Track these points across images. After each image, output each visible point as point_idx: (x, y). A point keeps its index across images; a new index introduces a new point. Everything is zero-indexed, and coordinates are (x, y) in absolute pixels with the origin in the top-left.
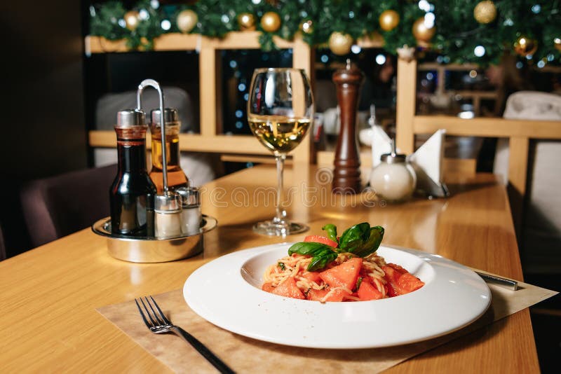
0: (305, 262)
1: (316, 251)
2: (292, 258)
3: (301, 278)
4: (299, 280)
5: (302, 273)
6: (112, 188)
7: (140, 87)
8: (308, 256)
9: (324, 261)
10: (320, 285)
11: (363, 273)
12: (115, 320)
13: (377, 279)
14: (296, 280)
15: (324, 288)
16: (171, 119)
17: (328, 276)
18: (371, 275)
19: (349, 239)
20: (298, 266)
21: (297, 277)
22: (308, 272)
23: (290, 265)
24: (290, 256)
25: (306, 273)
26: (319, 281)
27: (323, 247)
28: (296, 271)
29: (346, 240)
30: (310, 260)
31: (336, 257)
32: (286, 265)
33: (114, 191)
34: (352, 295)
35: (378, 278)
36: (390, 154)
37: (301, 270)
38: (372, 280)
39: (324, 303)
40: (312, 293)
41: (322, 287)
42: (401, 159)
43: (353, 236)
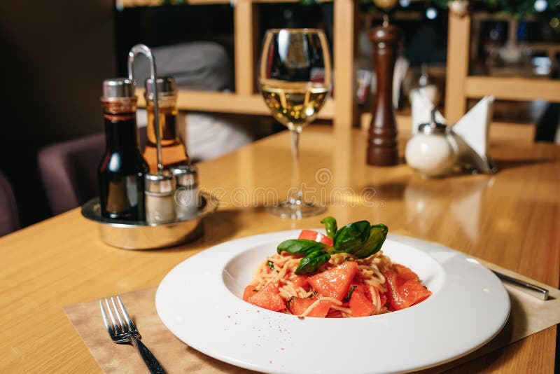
0: (293, 263)
1: (308, 250)
2: (281, 256)
3: (288, 282)
4: (286, 284)
5: (290, 276)
6: (100, 166)
7: (131, 54)
8: (297, 255)
9: (313, 264)
10: (307, 291)
11: (357, 279)
12: (79, 322)
13: (374, 287)
14: (281, 284)
15: (311, 296)
16: (167, 88)
17: (317, 281)
18: (369, 282)
19: (343, 239)
20: (285, 267)
21: (283, 280)
22: (296, 276)
23: (278, 265)
24: (280, 253)
25: (293, 276)
26: (308, 287)
27: (315, 246)
28: (283, 272)
29: (340, 241)
30: (299, 260)
31: (327, 259)
32: (274, 264)
33: (103, 169)
34: (342, 306)
35: (376, 286)
36: (428, 124)
37: (288, 272)
38: (368, 289)
39: (303, 318)
40: (296, 303)
41: (309, 294)
42: (441, 129)
43: (347, 236)
